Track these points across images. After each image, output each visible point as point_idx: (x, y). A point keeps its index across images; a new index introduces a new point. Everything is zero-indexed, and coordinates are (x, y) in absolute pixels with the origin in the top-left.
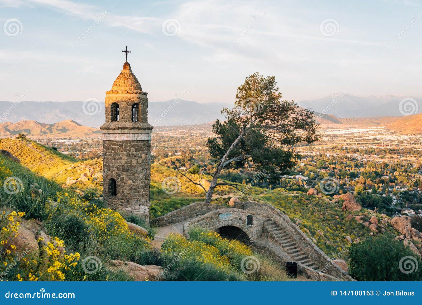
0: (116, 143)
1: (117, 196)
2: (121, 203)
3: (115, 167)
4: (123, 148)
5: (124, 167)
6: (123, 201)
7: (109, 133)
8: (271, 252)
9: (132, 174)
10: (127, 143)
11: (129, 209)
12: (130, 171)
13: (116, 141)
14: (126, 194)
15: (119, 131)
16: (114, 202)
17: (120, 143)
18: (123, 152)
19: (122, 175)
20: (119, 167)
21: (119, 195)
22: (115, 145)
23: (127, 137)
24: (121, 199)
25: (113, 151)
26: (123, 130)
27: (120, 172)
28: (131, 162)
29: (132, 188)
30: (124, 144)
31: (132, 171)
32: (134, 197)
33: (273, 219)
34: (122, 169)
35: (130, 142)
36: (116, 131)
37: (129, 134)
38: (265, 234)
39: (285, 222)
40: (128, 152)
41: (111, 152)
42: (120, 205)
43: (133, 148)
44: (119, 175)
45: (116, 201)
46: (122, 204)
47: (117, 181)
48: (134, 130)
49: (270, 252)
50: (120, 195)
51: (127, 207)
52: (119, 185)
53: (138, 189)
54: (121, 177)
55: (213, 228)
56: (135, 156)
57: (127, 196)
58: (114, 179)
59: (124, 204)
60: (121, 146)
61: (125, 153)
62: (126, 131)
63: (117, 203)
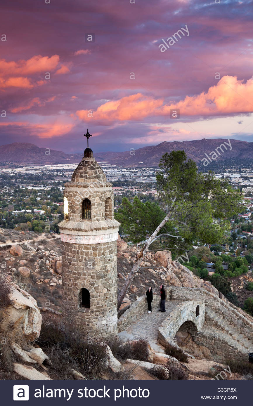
0: (88, 246)
1: (91, 308)
2: (95, 317)
3: (88, 275)
4: (98, 251)
5: (98, 274)
6: (98, 313)
7: (79, 235)
8: (224, 342)
9: (107, 281)
10: (102, 246)
11: (104, 322)
12: (105, 278)
13: (89, 244)
14: (101, 305)
15: (94, 232)
16: (87, 315)
17: (94, 247)
18: (97, 257)
19: (97, 284)
20: (92, 274)
21: (93, 308)
22: (87, 249)
23: (102, 239)
24: (96, 311)
25: (84, 256)
26: (98, 231)
27: (94, 280)
28: (106, 267)
29: (106, 297)
30: (98, 247)
31: (107, 278)
32: (109, 308)
33: (209, 304)
34: (97, 276)
35: (104, 244)
36: (90, 233)
37: (104, 235)
38: (207, 322)
39: (224, 306)
40: (102, 256)
41: (82, 258)
42: (94, 318)
43: (107, 251)
44: (93, 284)
45: (89, 314)
46: (97, 317)
47: (90, 291)
48: (110, 230)
49: (222, 342)
50: (94, 306)
51: (102, 320)
52: (93, 297)
53: (112, 298)
54: (95, 286)
55: (177, 327)
56: (109, 260)
57: (101, 307)
58: (86, 289)
59: (98, 317)
60: (95, 249)
61: (100, 257)
62: (101, 232)
63: (91, 316)
